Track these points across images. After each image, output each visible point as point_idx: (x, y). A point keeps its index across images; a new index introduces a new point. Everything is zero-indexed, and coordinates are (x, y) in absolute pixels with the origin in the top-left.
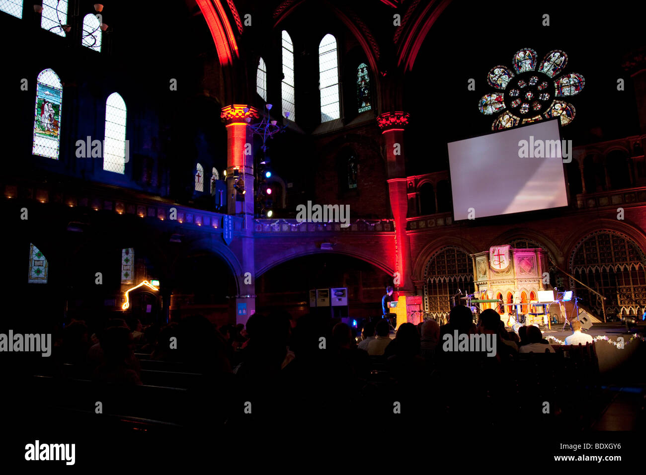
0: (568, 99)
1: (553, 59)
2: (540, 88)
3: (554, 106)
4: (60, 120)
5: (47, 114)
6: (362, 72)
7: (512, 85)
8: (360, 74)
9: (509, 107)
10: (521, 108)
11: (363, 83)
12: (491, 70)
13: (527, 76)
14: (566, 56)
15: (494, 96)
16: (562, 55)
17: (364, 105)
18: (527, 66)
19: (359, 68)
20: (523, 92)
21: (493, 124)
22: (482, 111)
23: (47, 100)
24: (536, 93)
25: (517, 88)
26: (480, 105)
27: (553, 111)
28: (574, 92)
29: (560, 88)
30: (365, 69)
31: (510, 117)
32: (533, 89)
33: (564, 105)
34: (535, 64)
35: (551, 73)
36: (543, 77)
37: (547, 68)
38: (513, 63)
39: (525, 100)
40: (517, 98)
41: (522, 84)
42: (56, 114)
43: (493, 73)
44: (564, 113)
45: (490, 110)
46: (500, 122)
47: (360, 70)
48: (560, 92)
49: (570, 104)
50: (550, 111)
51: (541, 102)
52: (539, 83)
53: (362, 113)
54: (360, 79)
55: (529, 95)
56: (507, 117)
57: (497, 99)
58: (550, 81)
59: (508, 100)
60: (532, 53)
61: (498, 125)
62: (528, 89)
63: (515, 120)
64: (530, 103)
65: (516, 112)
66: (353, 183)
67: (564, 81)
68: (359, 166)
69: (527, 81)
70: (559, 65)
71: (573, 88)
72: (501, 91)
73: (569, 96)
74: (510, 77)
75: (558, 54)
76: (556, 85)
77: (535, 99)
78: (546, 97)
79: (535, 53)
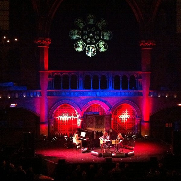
1: (102, 22)
2: (95, 33)
3: (100, 42)
7: (85, 28)
9: (82, 38)
10: (87, 40)
12: (76, 19)
13: (91, 26)
14: (107, 22)
15: (76, 32)
16: (105, 22)
18: (91, 22)
20: (89, 33)
21: (75, 44)
22: (70, 37)
24: (94, 35)
25: (87, 30)
26: (70, 33)
27: (99, 44)
28: (108, 39)
29: (103, 36)
31: (82, 43)
32: (93, 33)
33: (104, 43)
34: (95, 22)
35: (101, 28)
36: (98, 28)
37: (99, 25)
38: (86, 18)
39: (89, 37)
40: (86, 35)
44: (104, 46)
45: (74, 37)
46: (78, 44)
48: (103, 37)
49: (106, 43)
50: (98, 44)
51: (95, 39)
52: (95, 31)
55: (91, 35)
56: (81, 42)
57: (77, 33)
58: (100, 31)
59: (82, 35)
61: (77, 45)
62: (91, 32)
63: (84, 45)
64: (91, 39)
65: (85, 41)
69: (91, 29)
70: (104, 25)
71: (108, 37)
72: (80, 30)
73: (106, 40)
74: (84, 24)
75: (104, 21)
76: (102, 34)
77: (93, 37)
78: (98, 38)
79: (95, 17)
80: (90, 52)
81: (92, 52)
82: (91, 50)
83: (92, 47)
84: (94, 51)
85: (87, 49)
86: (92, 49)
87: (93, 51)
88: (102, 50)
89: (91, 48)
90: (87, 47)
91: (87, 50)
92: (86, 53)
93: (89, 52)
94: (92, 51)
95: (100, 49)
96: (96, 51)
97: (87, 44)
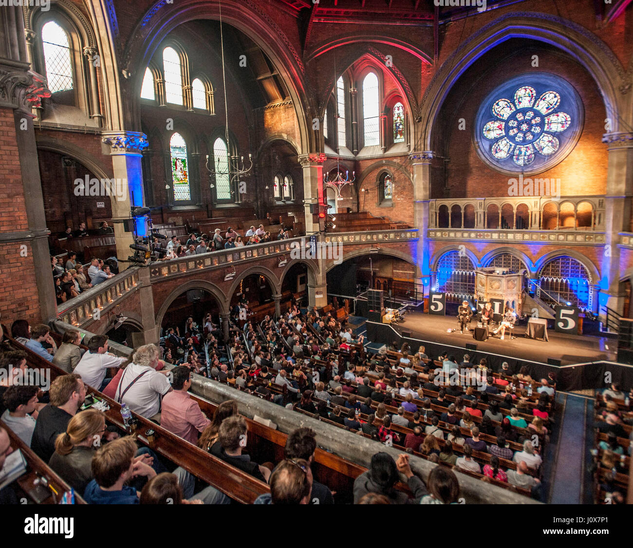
0: (554, 134)
1: (547, 99)
2: (533, 122)
3: (543, 138)
4: (187, 170)
5: (179, 168)
6: (398, 110)
7: (513, 117)
8: (396, 112)
9: (507, 135)
10: (516, 136)
11: (399, 119)
12: (497, 102)
13: (524, 111)
14: (559, 97)
15: (497, 124)
16: (555, 97)
17: (399, 136)
18: (525, 103)
19: (396, 106)
20: (520, 123)
21: (493, 147)
22: (485, 135)
23: (178, 158)
24: (530, 126)
25: (516, 119)
26: (484, 130)
27: (541, 142)
28: (560, 129)
29: (549, 124)
30: (401, 108)
31: (507, 143)
32: (528, 122)
33: (550, 139)
34: (533, 101)
35: (544, 112)
36: (537, 114)
37: (542, 107)
38: (515, 98)
40: (515, 128)
41: (520, 117)
42: (185, 166)
43: (497, 104)
44: (550, 144)
45: (492, 135)
46: (499, 145)
47: (397, 108)
48: (549, 127)
49: (555, 138)
50: (539, 141)
51: (533, 134)
52: (534, 118)
53: (397, 144)
54: (396, 116)
55: (524, 127)
56: (504, 142)
57: (498, 127)
58: (543, 117)
59: (507, 129)
60: (531, 91)
61: (497, 148)
62: (524, 121)
64: (525, 133)
65: (512, 139)
66: (388, 194)
67: (553, 118)
69: (524, 115)
70: (551, 105)
71: (560, 125)
72: (502, 121)
73: (556, 132)
74: (511, 109)
75: (552, 95)
76: (546, 121)
77: (529, 130)
78: (538, 130)
79: (534, 91)
80: (523, 157)
81: (526, 158)
82: (523, 153)
83: (526, 147)
85: (517, 152)
86: (527, 151)
87: (528, 156)
88: (547, 151)
89: (523, 150)
90: (517, 148)
91: (517, 155)
92: (515, 160)
93: (520, 158)
94: (525, 156)
95: (542, 149)
96: (533, 155)
97: (517, 143)
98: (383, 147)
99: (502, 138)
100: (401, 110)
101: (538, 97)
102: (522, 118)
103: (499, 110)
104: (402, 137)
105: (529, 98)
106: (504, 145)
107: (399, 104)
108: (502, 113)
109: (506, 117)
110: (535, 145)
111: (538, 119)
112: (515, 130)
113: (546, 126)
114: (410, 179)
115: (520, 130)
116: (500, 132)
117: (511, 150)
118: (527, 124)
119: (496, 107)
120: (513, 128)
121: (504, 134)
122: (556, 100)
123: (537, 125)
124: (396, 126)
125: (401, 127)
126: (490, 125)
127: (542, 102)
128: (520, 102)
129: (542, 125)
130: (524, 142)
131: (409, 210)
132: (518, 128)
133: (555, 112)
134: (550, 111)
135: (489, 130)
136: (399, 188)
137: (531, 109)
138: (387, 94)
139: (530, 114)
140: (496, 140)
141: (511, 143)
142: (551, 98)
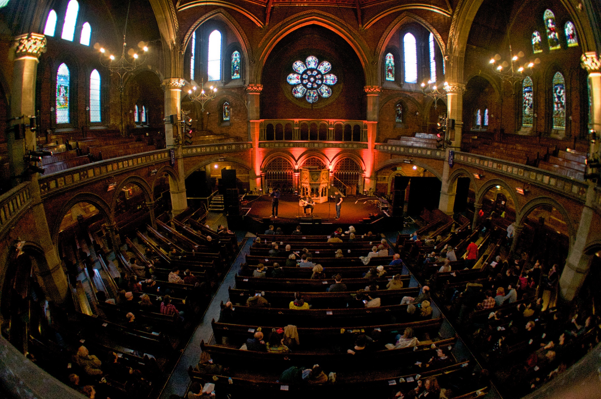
0: (329, 86)
1: (324, 65)
2: (317, 77)
3: (322, 87)
6: (236, 55)
7: (305, 72)
8: (234, 57)
9: (302, 83)
10: (307, 84)
11: (236, 62)
12: (295, 62)
13: (312, 70)
14: (331, 65)
15: (296, 75)
16: (329, 65)
17: (235, 74)
18: (312, 65)
19: (234, 53)
20: (310, 77)
21: (294, 90)
22: (288, 82)
24: (316, 79)
25: (307, 74)
26: (288, 78)
27: (321, 89)
28: (332, 83)
29: (326, 80)
30: (237, 55)
31: (302, 88)
34: (316, 65)
35: (323, 72)
36: (319, 73)
37: (322, 69)
38: (306, 62)
41: (309, 73)
43: (296, 64)
44: (327, 91)
45: (293, 82)
47: (235, 55)
48: (326, 82)
49: (329, 88)
51: (317, 84)
52: (317, 75)
53: (234, 79)
54: (234, 60)
55: (312, 79)
56: (300, 87)
57: (296, 77)
58: (322, 75)
59: (302, 79)
61: (296, 90)
62: (312, 76)
64: (312, 83)
65: (305, 86)
66: (226, 117)
67: (328, 76)
68: (231, 109)
69: (312, 72)
70: (327, 69)
71: (332, 81)
72: (299, 74)
73: (330, 85)
74: (304, 68)
75: (327, 64)
76: (324, 78)
77: (314, 82)
78: (320, 82)
79: (317, 60)
80: (311, 98)
82: (311, 95)
84: (316, 96)
85: (308, 94)
86: (314, 94)
88: (325, 95)
89: (312, 93)
90: (308, 92)
91: (308, 96)
92: (307, 99)
94: (313, 97)
95: (322, 94)
96: (317, 97)
97: (308, 89)
98: (223, 81)
99: (299, 84)
100: (238, 56)
101: (320, 63)
102: (311, 74)
103: (297, 67)
104: (238, 75)
105: (314, 63)
106: (300, 88)
107: (236, 52)
108: (298, 69)
109: (301, 72)
110: (319, 91)
111: (320, 76)
112: (306, 80)
113: (324, 81)
114: (244, 105)
115: (309, 81)
116: (297, 80)
117: (305, 92)
118: (314, 78)
119: (295, 65)
120: (305, 79)
121: (300, 82)
122: (329, 66)
123: (319, 79)
124: (234, 67)
125: (237, 67)
126: (291, 75)
127: (321, 66)
128: (309, 65)
129: (322, 79)
130: (312, 88)
131: (243, 128)
132: (309, 79)
133: (329, 73)
134: (326, 72)
135: (291, 79)
136: (236, 112)
137: (316, 69)
138: (228, 44)
139: (315, 73)
140: (295, 86)
141: (304, 88)
142: (326, 65)
